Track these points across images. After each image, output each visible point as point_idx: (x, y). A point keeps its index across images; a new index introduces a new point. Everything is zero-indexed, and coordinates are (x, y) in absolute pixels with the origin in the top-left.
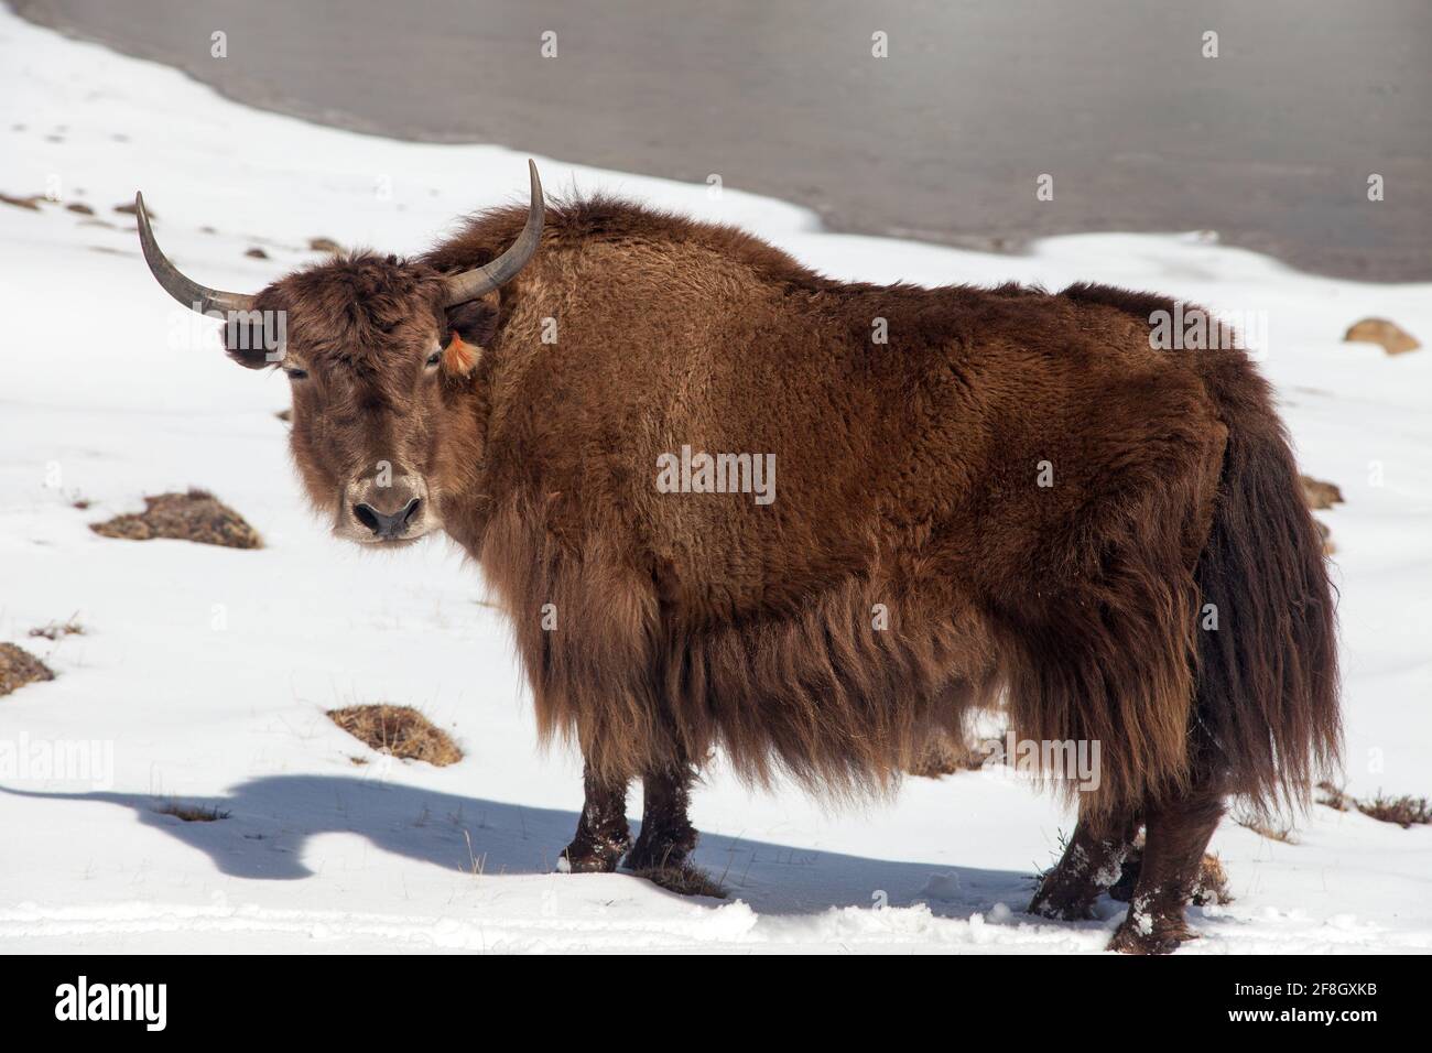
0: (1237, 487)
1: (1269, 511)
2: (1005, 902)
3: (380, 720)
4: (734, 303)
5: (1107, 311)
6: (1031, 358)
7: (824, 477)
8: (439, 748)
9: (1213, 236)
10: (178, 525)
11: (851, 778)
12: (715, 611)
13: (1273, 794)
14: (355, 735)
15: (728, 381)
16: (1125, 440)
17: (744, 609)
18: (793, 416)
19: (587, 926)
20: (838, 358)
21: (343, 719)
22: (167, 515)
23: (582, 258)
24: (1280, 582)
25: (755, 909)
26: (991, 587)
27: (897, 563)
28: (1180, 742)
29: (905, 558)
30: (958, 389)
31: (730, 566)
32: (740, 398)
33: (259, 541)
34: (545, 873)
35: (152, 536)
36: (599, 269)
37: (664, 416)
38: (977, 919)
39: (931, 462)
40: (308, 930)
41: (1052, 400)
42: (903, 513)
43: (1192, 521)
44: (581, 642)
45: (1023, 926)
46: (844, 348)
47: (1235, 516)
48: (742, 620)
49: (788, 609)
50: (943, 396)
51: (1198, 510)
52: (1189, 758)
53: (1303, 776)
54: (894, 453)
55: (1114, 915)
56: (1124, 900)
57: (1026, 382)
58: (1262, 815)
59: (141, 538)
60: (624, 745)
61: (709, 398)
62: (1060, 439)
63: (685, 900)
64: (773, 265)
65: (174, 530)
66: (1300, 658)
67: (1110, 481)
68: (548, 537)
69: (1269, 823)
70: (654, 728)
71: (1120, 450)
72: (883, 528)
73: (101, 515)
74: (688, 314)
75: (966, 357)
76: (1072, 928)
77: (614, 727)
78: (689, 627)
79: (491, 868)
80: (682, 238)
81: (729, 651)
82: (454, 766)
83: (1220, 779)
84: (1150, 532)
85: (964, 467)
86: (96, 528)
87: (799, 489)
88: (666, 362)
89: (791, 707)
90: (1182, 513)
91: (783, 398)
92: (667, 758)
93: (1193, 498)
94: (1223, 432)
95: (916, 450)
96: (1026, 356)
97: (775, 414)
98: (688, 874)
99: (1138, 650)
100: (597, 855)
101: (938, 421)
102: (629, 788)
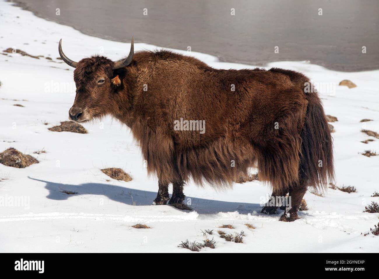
0: (310, 114)
1: (317, 120)
2: (256, 211)
3: (113, 171)
4: (192, 74)
5: (280, 74)
6: (262, 85)
7: (214, 115)
8: (127, 177)
9: (309, 62)
10: (68, 128)
11: (222, 183)
12: (189, 146)
13: (318, 186)
14: (107, 175)
15: (191, 93)
16: (284, 104)
17: (195, 146)
18: (207, 101)
19: (159, 217)
20: (217, 87)
21: (105, 171)
22: (66, 126)
23: (157, 63)
24: (320, 137)
25: (198, 213)
26: (253, 139)
27: (232, 133)
28: (297, 174)
29: (234, 132)
30: (245, 93)
31: (192, 136)
32: (194, 97)
33: (87, 132)
34: (150, 205)
35: (62, 131)
36: (161, 66)
37: (176, 101)
38: (249, 214)
39: (239, 110)
40: (95, 218)
41: (267, 95)
42: (233, 122)
43: (300, 122)
44: (156, 152)
45: (260, 216)
46: (219, 84)
47: (309, 121)
48: (195, 148)
49: (206, 145)
50: (242, 94)
51: (301, 120)
52: (299, 177)
53: (325, 182)
54: (231, 108)
55: (281, 213)
56: (283, 210)
57: (261, 91)
58: (316, 190)
59: (60, 131)
60: (167, 175)
61: (187, 97)
62: (269, 104)
63: (182, 211)
64: (202, 65)
65: (67, 129)
66: (324, 154)
67: (281, 113)
68: (148, 127)
69: (318, 192)
70: (173, 172)
71: (283, 106)
72: (228, 126)
73: (50, 126)
74: (182, 77)
75: (247, 85)
76: (271, 216)
77: (164, 171)
78: (182, 149)
79: (137, 204)
80: (181, 59)
81: (192, 155)
82: (130, 182)
83: (306, 182)
84: (290, 125)
85: (247, 111)
86: (49, 129)
87: (208, 118)
88: (176, 88)
89: (208, 168)
90: (297, 121)
91: (204, 97)
92: (177, 179)
93: (300, 117)
94: (307, 102)
95: (236, 107)
96: (261, 85)
97: (202, 101)
98: (183, 205)
99: (287, 153)
100: (162, 201)
101: (241, 100)
102: (169, 185)
